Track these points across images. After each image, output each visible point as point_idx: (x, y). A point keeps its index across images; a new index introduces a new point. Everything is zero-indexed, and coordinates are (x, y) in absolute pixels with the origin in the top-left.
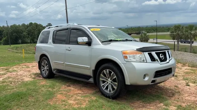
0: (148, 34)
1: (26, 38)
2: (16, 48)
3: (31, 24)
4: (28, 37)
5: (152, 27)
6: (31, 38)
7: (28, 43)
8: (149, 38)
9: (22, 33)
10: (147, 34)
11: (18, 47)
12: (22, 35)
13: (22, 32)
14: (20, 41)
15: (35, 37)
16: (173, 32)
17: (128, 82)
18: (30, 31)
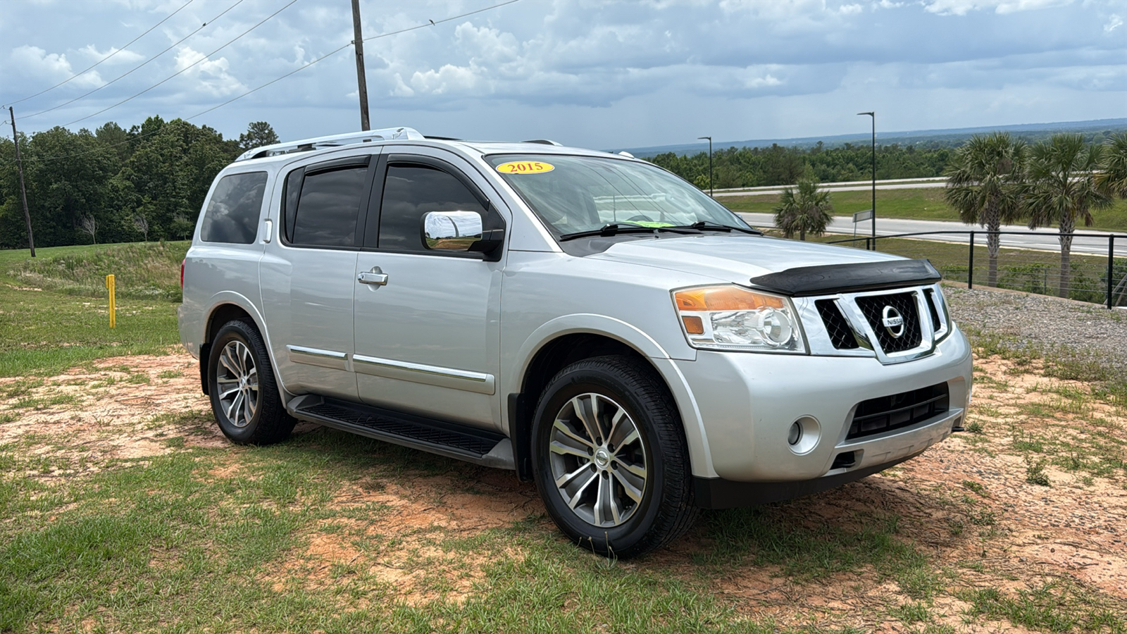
0: (823, 188)
1: (127, 210)
2: (70, 266)
3: (154, 126)
4: (139, 203)
5: (848, 146)
6: (152, 207)
7: (140, 238)
8: (829, 208)
9: (100, 180)
10: (819, 190)
11: (79, 261)
12: (100, 189)
13: (102, 172)
14: (90, 227)
15: (177, 205)
16: (968, 179)
17: (705, 465)
18: (145, 168)
